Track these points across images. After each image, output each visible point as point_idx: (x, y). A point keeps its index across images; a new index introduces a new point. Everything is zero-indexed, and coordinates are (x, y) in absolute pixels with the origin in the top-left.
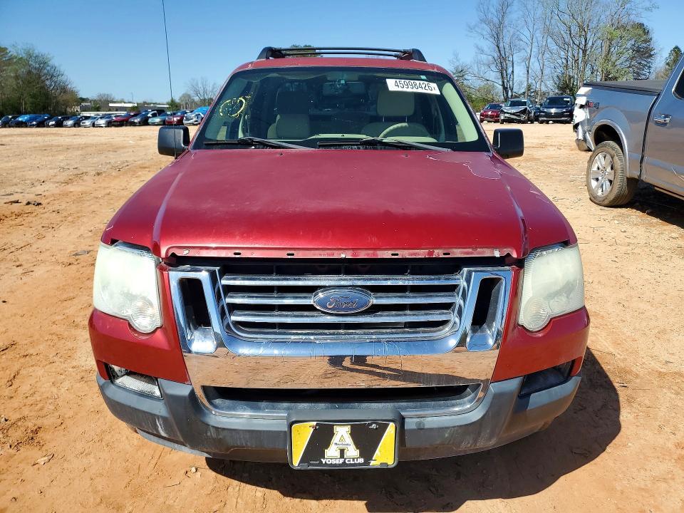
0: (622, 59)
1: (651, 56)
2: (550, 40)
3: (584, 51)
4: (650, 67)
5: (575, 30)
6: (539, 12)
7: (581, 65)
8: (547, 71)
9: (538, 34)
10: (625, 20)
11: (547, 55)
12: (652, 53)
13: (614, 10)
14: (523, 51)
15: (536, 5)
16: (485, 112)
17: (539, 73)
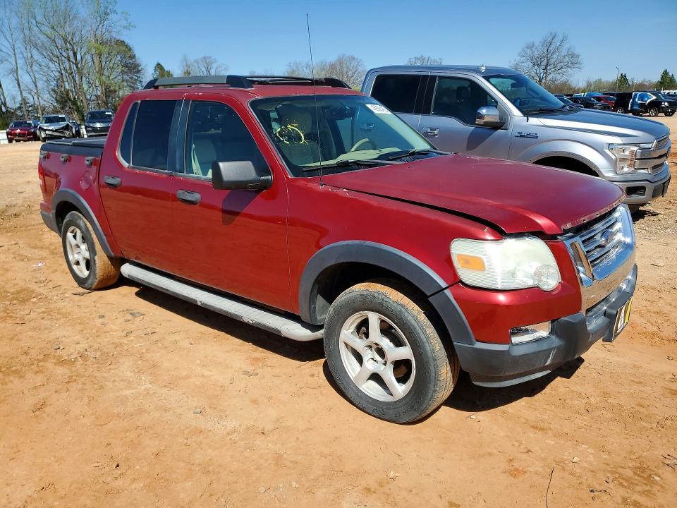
0: (115, 74)
1: (139, 71)
2: (35, 52)
3: (77, 64)
4: (141, 82)
5: (60, 42)
6: (15, 22)
7: (77, 78)
8: (40, 84)
9: (19, 45)
10: (106, 37)
11: (35, 68)
12: (140, 69)
13: (94, 27)
14: (6, 62)
15: (8, 14)
16: (12, 130)
17: (32, 86)
